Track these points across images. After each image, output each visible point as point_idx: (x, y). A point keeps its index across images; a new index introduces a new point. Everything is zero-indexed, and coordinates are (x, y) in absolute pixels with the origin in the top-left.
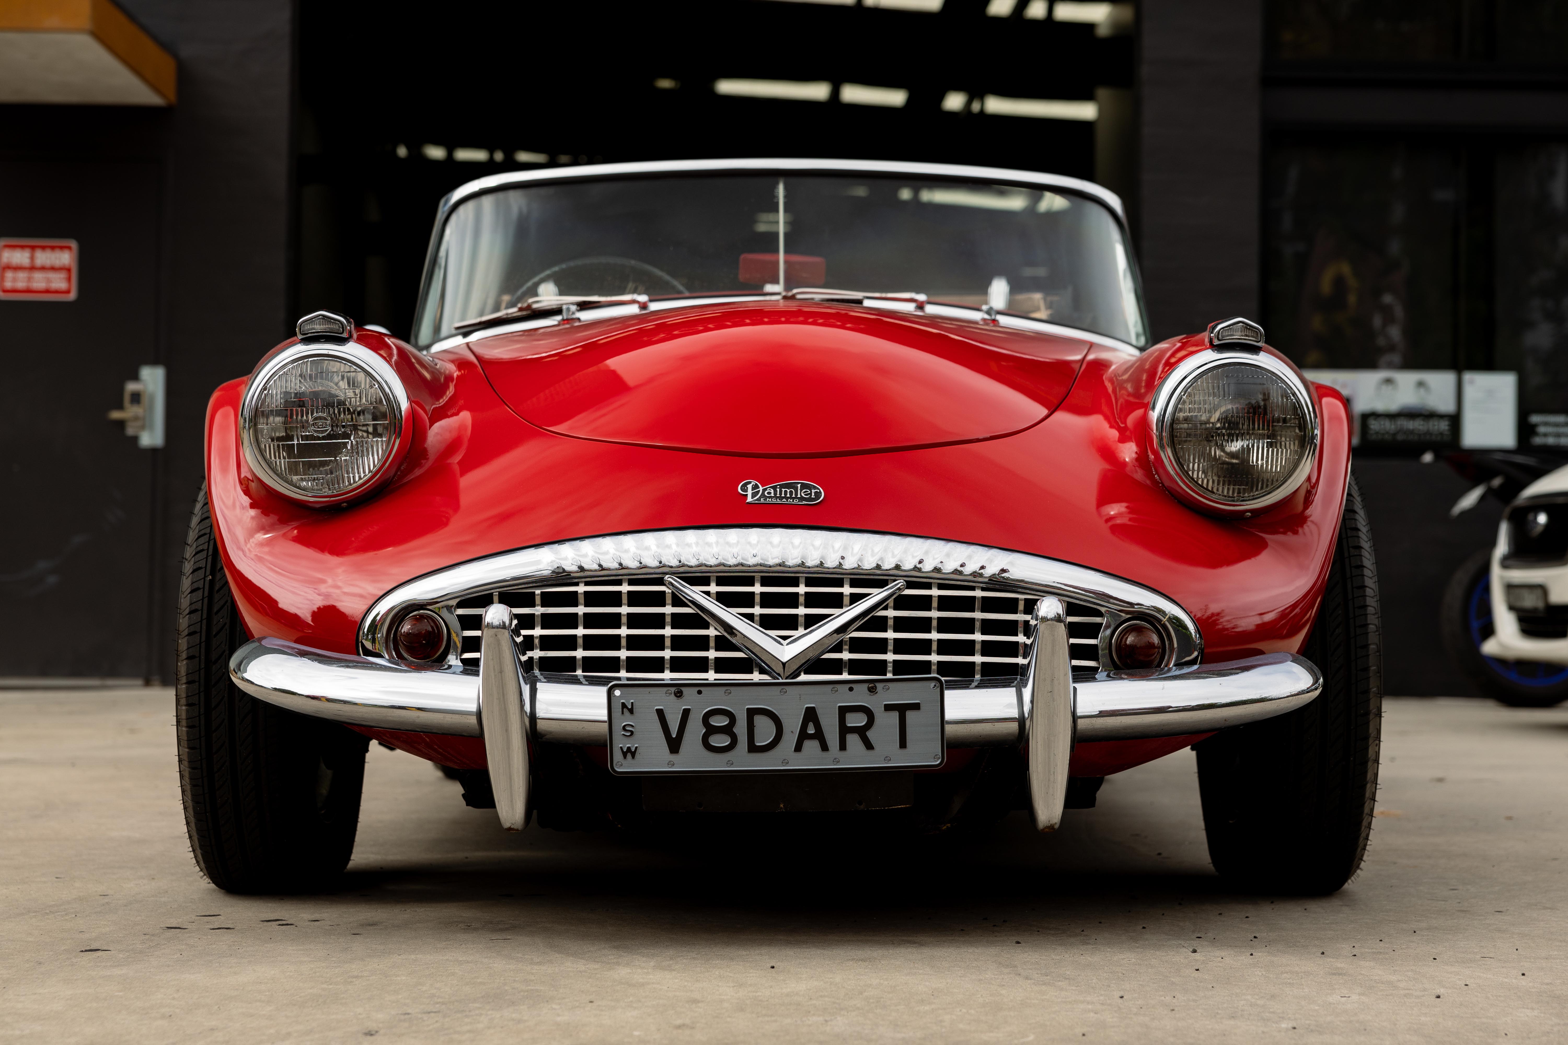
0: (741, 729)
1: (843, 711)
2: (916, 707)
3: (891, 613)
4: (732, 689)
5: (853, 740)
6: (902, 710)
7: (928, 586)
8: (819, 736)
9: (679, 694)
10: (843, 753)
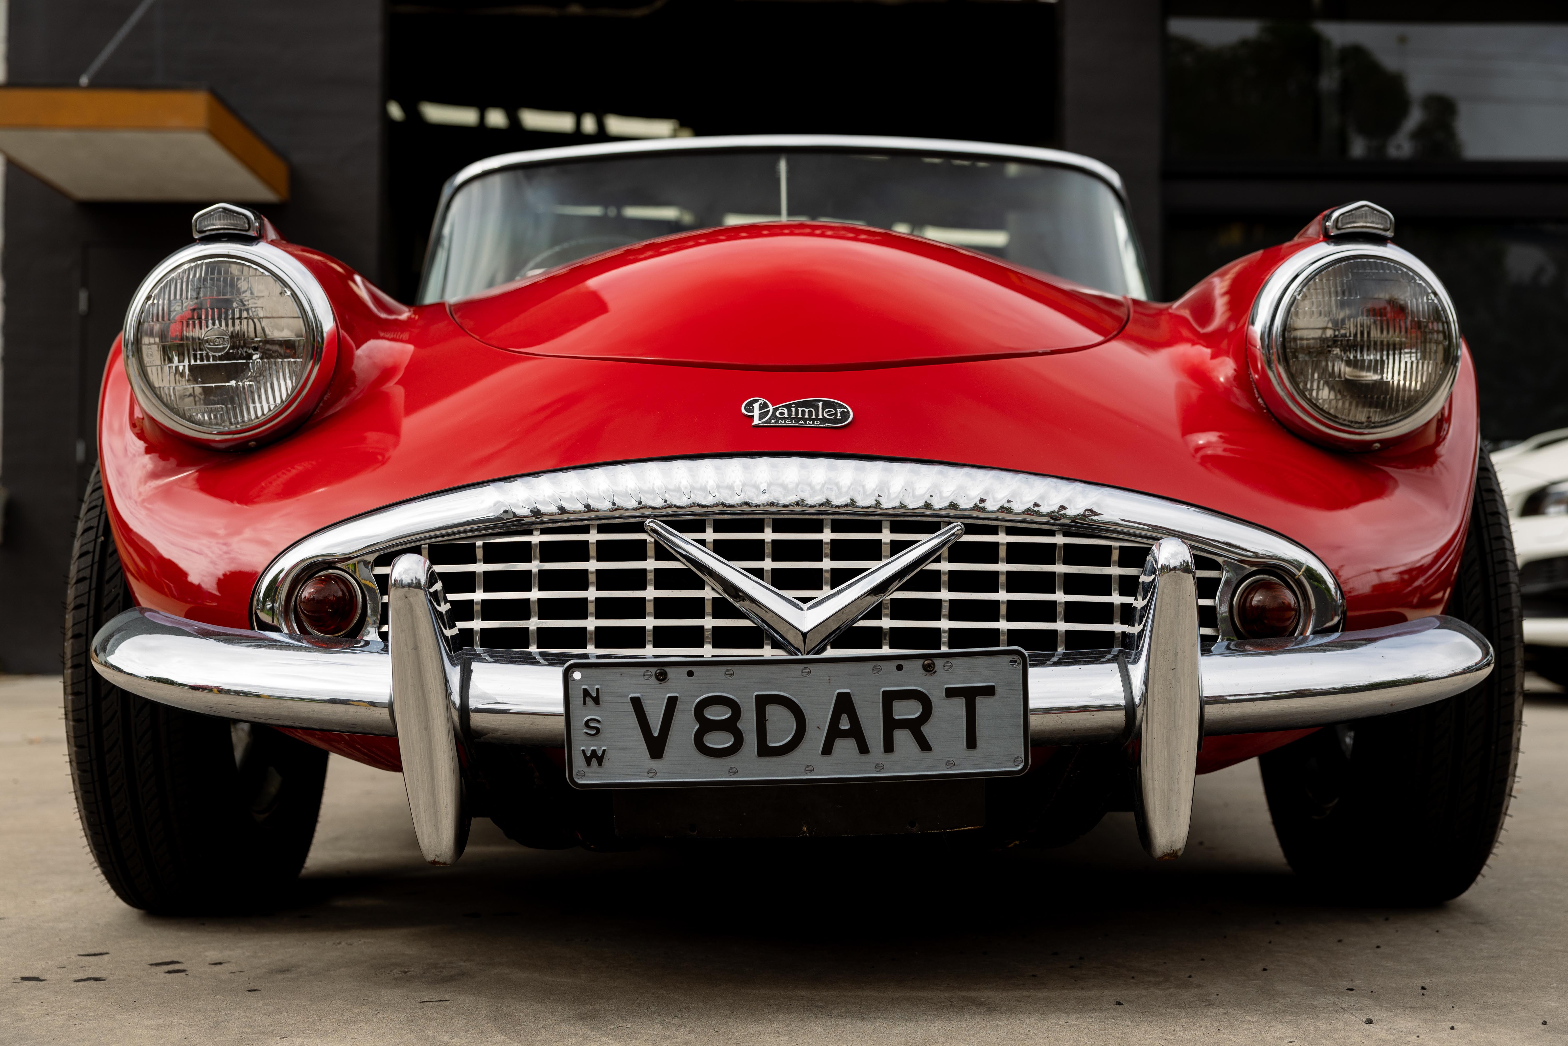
0: (748, 724)
1: (889, 698)
2: (989, 691)
3: (945, 566)
4: (735, 668)
5: (902, 737)
6: (970, 695)
7: (993, 531)
8: (856, 733)
9: (662, 677)
10: (889, 756)
